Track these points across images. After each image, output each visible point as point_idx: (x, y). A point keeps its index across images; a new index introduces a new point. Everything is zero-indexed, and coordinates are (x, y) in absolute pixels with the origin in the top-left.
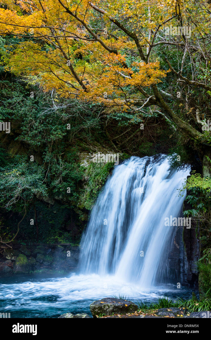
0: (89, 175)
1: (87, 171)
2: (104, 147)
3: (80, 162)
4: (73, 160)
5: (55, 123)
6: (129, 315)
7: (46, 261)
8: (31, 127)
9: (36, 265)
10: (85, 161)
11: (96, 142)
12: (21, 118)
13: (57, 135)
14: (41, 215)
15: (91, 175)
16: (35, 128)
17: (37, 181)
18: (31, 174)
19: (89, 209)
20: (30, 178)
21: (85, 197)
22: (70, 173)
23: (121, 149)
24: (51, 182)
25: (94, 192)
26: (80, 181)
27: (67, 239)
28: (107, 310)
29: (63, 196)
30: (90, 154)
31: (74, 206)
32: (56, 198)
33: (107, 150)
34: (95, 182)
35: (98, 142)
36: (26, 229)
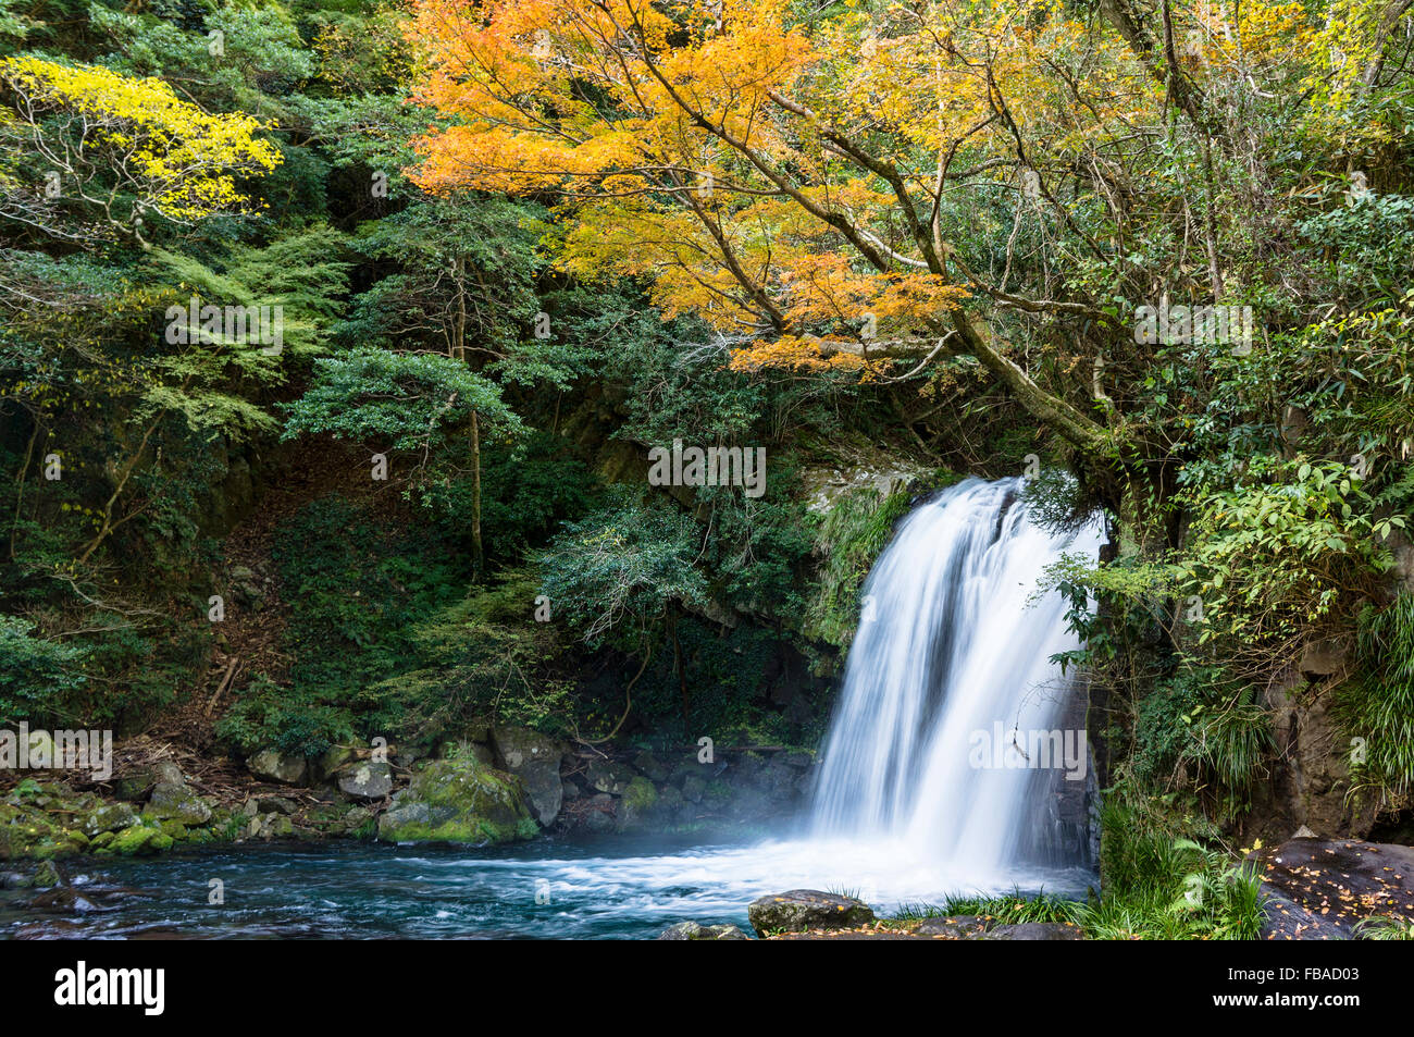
0: (834, 537)
1: (826, 526)
2: (883, 448)
3: (808, 499)
4: (784, 494)
5: (725, 384)
6: (844, 933)
7: (711, 798)
8: (656, 398)
9: (681, 808)
10: (822, 496)
11: (858, 433)
12: (624, 372)
13: (734, 420)
14: (697, 658)
15: (837, 540)
16: (666, 401)
17: (673, 562)
18: (656, 539)
19: (834, 641)
20: (654, 552)
21: (821, 605)
22: (775, 534)
23: (941, 452)
24: (720, 562)
25: (847, 589)
26: (808, 555)
27: (776, 731)
28: (789, 918)
29: (758, 602)
30: (836, 472)
31: (791, 631)
32: (741, 607)
33: (890, 457)
34: (851, 560)
35: (865, 431)
36: (653, 702)
